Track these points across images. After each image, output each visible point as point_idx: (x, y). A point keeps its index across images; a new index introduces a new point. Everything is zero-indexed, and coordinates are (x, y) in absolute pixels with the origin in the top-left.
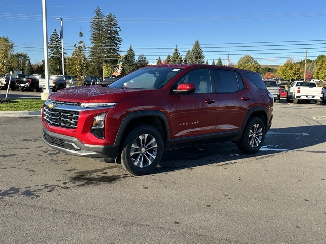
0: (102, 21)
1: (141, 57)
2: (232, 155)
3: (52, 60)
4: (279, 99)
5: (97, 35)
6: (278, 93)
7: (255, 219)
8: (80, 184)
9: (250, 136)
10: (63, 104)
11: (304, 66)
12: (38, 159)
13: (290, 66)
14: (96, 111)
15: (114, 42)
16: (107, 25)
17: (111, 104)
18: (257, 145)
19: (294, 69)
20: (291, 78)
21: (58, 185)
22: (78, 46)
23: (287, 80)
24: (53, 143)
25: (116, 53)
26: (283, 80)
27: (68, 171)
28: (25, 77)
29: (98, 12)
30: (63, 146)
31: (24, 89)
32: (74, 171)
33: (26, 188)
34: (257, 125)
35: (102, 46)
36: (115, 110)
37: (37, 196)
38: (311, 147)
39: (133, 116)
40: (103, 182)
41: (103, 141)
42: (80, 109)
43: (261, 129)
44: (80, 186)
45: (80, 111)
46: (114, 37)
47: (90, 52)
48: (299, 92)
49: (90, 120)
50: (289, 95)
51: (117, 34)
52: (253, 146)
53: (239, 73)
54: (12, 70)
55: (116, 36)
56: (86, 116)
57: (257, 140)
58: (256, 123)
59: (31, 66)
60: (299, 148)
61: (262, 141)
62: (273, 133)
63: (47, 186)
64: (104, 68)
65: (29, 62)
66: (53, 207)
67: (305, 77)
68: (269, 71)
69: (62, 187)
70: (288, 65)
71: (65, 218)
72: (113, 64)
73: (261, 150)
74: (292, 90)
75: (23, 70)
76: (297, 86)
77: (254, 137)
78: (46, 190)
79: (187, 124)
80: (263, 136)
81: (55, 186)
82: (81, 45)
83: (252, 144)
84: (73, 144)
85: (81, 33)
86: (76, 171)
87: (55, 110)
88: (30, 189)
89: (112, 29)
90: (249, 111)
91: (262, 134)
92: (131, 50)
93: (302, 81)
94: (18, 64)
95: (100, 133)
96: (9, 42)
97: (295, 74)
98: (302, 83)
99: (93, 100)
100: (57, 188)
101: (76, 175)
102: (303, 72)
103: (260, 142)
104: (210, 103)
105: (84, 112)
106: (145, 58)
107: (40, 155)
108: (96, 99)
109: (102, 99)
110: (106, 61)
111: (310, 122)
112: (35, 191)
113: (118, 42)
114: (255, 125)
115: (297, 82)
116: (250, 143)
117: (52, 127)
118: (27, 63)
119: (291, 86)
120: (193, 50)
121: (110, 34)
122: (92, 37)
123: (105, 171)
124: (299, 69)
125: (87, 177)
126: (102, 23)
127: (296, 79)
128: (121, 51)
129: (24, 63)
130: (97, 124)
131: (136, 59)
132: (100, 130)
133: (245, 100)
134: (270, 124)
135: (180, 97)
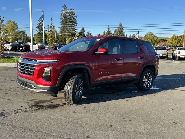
0: (67, 12)
1: (88, 33)
2: (133, 92)
3: (39, 34)
4: (167, 57)
5: (64, 21)
6: (167, 54)
7: (139, 135)
8: (35, 109)
9: (144, 80)
10: (27, 60)
11: (183, 38)
12: (15, 93)
13: (175, 38)
14: (45, 65)
15: (73, 24)
16: (69, 14)
17: (55, 60)
18: (149, 86)
19: (177, 40)
20: (175, 45)
21: (22, 110)
22: (50, 26)
23: (173, 47)
24: (21, 84)
25: (74, 30)
26: (171, 46)
27: (31, 100)
28: (22, 44)
29: (65, 7)
30: (26, 86)
31: (22, 51)
32: (34, 101)
33: (2, 111)
34: (148, 74)
35: (66, 26)
36: (57, 64)
37: (7, 117)
38: (183, 87)
39: (68, 68)
40: (49, 108)
41: (50, 83)
42: (36, 63)
43: (151, 76)
44: (35, 110)
45: (36, 64)
46: (73, 21)
47: (60, 30)
48: (179, 53)
49: (41, 70)
50: (173, 55)
51: (75, 19)
52: (146, 87)
53: (138, 42)
54: (17, 40)
55: (75, 21)
56: (39, 68)
57: (148, 83)
58: (148, 73)
59: (27, 38)
60: (175, 88)
61: (152, 83)
62: (160, 78)
63: (14, 110)
64: (67, 39)
65: (27, 35)
66: (14, 124)
67: (184, 45)
68: (163, 41)
69: (24, 111)
70: (174, 37)
71: (19, 132)
72: (72, 37)
73: (151, 89)
74: (175, 52)
75: (23, 40)
76: (178, 50)
77: (147, 81)
78: (14, 112)
79: (104, 73)
80: (153, 80)
81: (19, 110)
82: (52, 26)
83: (145, 85)
84: (32, 85)
85: (52, 19)
86: (35, 101)
87: (23, 64)
88: (4, 111)
89: (72, 17)
90: (143, 65)
91: (152, 79)
92: (83, 29)
93: (181, 47)
94: (21, 36)
95: (48, 78)
96: (15, 24)
97: (178, 43)
98: (181, 48)
99: (44, 58)
100: (20, 111)
101: (35, 103)
102: (182, 42)
103: (150, 84)
104: (118, 60)
105: (38, 65)
106: (91, 33)
107: (17, 90)
108: (46, 57)
109: (50, 58)
110: (69, 35)
111: (184, 72)
112: (7, 113)
113: (75, 24)
114: (147, 74)
115: (178, 47)
116: (144, 85)
117: (21, 74)
118: (25, 36)
119: (174, 50)
120: (118, 29)
121: (71, 19)
122: (61, 21)
123: (52, 101)
124: (181, 40)
125: (40, 105)
126: (67, 14)
127: (178, 46)
128: (77, 30)
129: (23, 36)
130: (46, 73)
131: (86, 34)
132: (47, 76)
133: (141, 58)
134: (157, 73)
135: (99, 56)
